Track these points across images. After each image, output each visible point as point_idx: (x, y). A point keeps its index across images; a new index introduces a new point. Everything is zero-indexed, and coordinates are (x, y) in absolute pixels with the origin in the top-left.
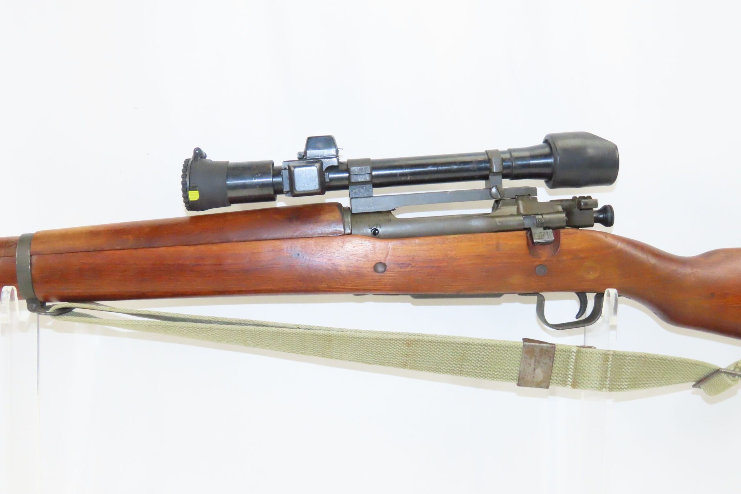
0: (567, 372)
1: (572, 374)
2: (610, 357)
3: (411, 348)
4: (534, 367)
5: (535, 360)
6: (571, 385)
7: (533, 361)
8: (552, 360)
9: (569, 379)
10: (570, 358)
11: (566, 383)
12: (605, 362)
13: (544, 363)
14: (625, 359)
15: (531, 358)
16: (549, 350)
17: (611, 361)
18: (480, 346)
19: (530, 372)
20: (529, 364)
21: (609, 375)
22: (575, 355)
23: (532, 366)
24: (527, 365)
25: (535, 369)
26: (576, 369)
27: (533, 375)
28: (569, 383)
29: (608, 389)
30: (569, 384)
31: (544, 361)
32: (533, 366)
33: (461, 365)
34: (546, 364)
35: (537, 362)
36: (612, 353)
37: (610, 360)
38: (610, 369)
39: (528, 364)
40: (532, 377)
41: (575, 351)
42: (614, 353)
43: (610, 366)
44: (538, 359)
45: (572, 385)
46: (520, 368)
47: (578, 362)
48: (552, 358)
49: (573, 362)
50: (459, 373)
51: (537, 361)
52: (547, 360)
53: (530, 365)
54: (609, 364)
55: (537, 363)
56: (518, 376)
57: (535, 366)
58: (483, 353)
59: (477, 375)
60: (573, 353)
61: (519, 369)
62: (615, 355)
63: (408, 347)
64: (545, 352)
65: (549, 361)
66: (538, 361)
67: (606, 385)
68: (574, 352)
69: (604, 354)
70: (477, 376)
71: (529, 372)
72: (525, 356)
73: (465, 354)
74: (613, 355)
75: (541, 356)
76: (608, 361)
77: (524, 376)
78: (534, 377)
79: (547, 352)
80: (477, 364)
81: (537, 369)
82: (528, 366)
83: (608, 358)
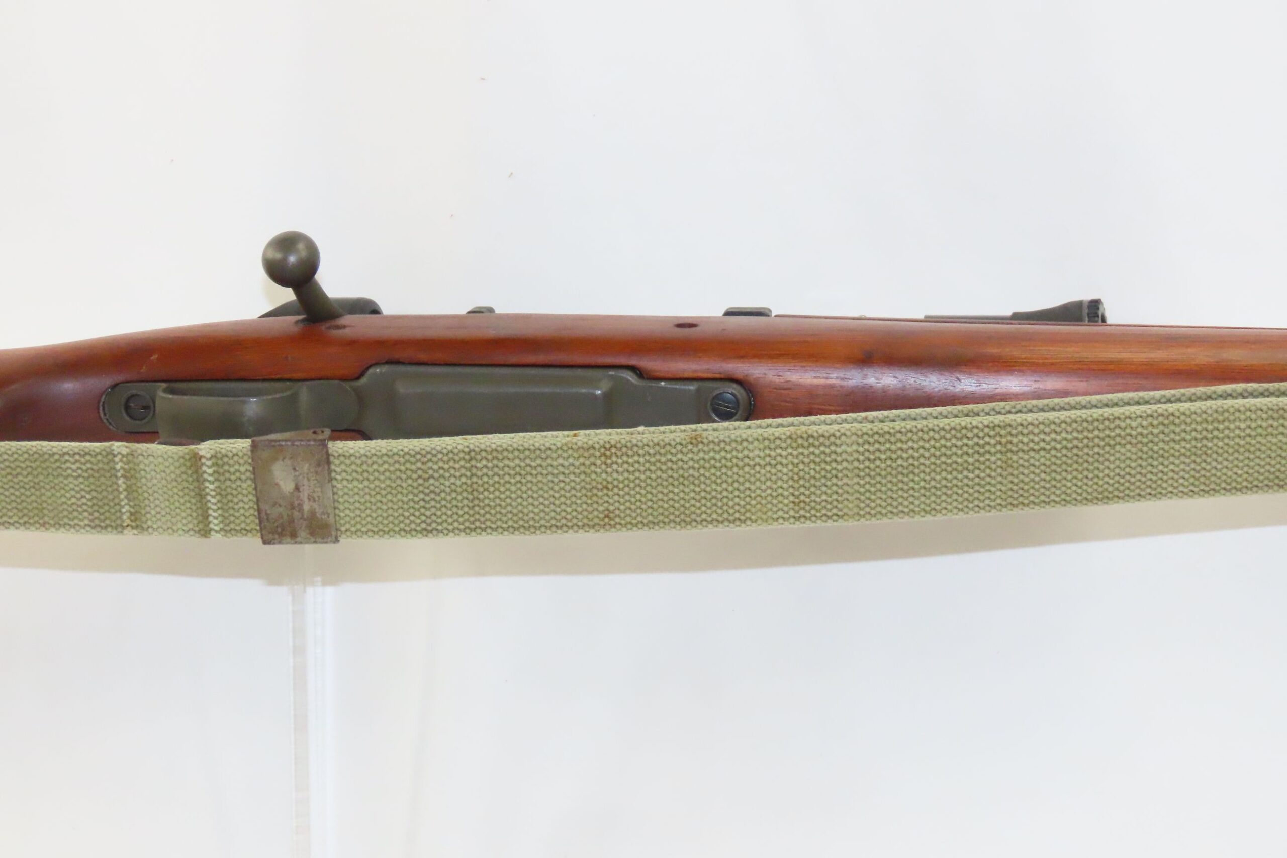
0: (219, 487)
1: (207, 484)
2: (128, 522)
3: (601, 508)
4: (301, 494)
5: (301, 510)
6: (201, 457)
7: (306, 507)
8: (263, 515)
9: (210, 471)
10: (220, 519)
11: (214, 460)
12: (136, 512)
13: (280, 506)
14: (92, 521)
15: (313, 513)
16: (276, 536)
17: (122, 514)
18: (440, 528)
19: (305, 482)
20: (314, 501)
21: (120, 481)
22: (211, 526)
23: (306, 495)
24: (319, 497)
25: (297, 488)
26: (201, 495)
27: (297, 474)
28: (209, 463)
29: (115, 453)
30: (207, 460)
31: (281, 509)
32: (304, 495)
33: (472, 475)
34: (275, 504)
35: (294, 506)
36: (126, 531)
37: (128, 514)
38: (122, 496)
39: (317, 499)
40: (297, 469)
41: (213, 533)
42: (122, 532)
43: (123, 503)
44: (296, 514)
45: (200, 460)
46: (333, 486)
47: (200, 511)
48: (262, 518)
49: (213, 509)
50: (473, 454)
51: (297, 509)
52: (275, 512)
53: (310, 498)
54: (127, 507)
55: (296, 503)
56: (333, 467)
57: (298, 497)
58: (428, 513)
59: (429, 456)
60: (217, 528)
61: (335, 483)
62: (120, 528)
63: (608, 510)
64: (283, 530)
65: (269, 512)
66: (293, 508)
67: (121, 461)
68: (217, 532)
69: (143, 528)
70: (428, 453)
71: (309, 480)
72: (328, 517)
73: (471, 504)
74: (123, 528)
75: (291, 521)
76: (131, 514)
77: (320, 470)
78: (294, 469)
79: (279, 530)
80: (437, 484)
81: (292, 491)
82: (315, 495)
83: (132, 521)
